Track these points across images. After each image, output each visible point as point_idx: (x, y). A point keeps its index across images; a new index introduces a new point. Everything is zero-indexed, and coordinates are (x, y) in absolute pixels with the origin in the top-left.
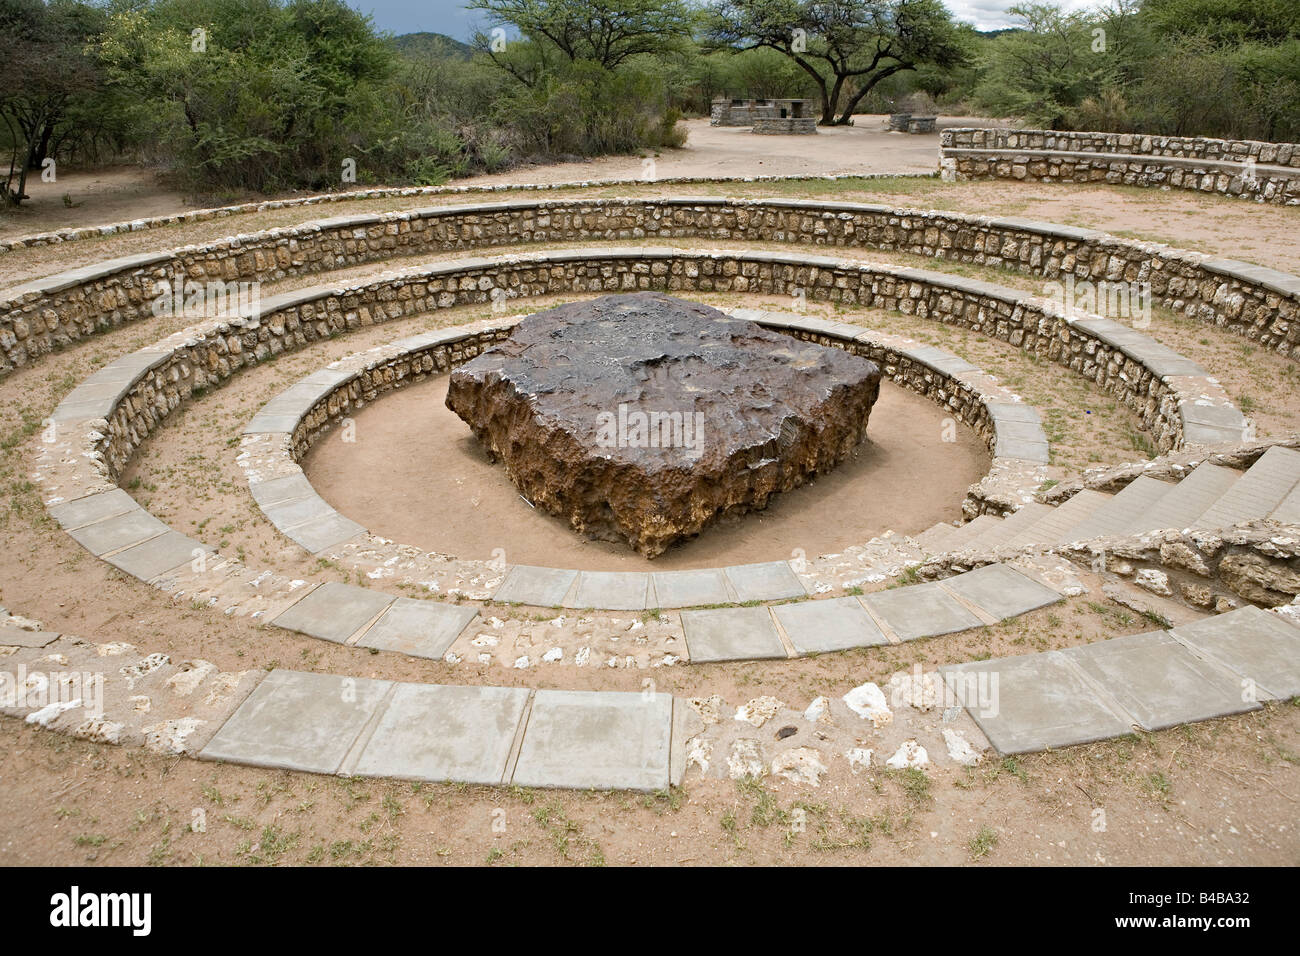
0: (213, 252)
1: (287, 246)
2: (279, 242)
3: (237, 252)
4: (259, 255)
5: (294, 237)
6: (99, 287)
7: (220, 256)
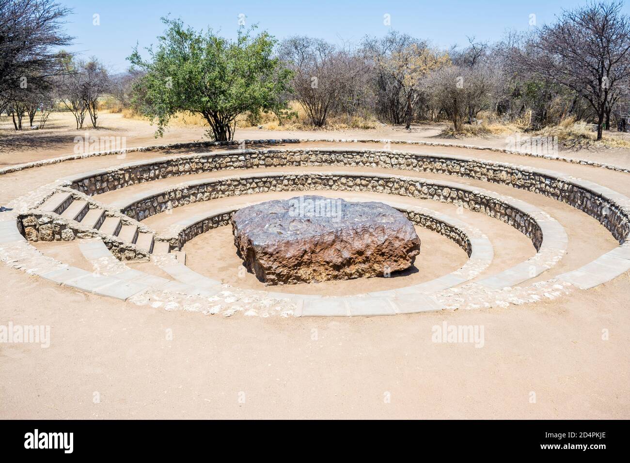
0: (485, 165)
1: (517, 174)
2: (513, 171)
3: (494, 168)
4: (504, 173)
5: (521, 172)
6: (437, 160)
7: (488, 167)
